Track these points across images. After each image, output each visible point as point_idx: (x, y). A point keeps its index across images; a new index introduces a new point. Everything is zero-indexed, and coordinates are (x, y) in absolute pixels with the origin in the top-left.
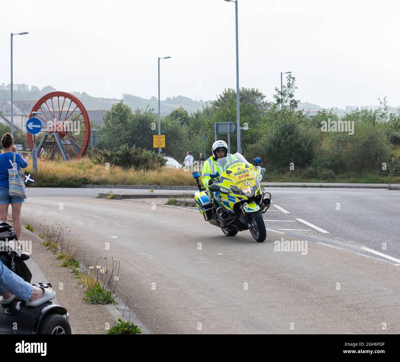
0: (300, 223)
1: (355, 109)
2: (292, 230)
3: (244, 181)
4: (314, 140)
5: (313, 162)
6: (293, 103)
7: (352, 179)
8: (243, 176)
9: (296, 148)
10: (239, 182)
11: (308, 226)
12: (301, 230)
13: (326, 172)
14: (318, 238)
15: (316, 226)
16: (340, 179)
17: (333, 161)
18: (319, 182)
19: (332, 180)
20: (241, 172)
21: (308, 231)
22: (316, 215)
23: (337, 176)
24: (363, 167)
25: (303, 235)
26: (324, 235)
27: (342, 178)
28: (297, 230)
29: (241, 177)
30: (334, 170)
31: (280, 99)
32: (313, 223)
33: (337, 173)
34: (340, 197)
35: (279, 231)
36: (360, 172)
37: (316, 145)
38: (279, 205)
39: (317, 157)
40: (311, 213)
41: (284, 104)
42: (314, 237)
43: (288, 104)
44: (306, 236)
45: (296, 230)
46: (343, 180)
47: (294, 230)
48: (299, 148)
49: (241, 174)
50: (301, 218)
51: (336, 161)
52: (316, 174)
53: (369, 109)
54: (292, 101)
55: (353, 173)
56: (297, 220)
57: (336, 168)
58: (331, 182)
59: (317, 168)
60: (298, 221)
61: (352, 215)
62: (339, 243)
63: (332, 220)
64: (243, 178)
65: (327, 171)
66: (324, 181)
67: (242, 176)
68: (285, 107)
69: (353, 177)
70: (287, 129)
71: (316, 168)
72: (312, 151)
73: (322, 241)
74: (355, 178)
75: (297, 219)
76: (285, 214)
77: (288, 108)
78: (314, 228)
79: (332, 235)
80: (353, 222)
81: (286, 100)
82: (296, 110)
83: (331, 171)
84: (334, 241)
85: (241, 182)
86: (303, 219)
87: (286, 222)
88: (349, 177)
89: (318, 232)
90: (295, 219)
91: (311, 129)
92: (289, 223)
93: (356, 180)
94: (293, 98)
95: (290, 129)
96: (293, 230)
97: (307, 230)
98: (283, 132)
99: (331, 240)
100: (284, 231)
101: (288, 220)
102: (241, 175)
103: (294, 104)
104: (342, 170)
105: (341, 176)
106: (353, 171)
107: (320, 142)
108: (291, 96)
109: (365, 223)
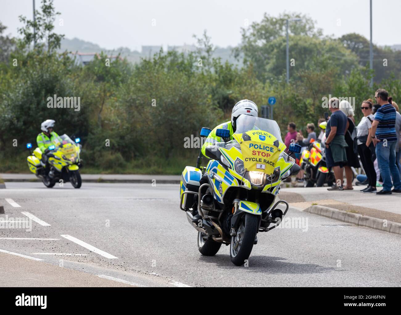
0: (68, 243)
1: (158, 51)
2: (55, 254)
3: (258, 160)
4: (91, 103)
5: (89, 140)
6: (53, 39)
7: (153, 168)
8: (260, 154)
9: (60, 116)
10: (250, 160)
11: (81, 247)
12: (70, 254)
13: (110, 156)
14: (98, 267)
15: (96, 246)
16: (134, 167)
17: (122, 137)
18: (97, 173)
19: (118, 169)
20: (260, 145)
21: (83, 255)
22: (94, 229)
23: (129, 164)
24: (172, 148)
25: (74, 262)
26: (110, 263)
27: (137, 166)
28: (64, 254)
29: (257, 153)
30: (124, 153)
31: (30, 35)
32: (90, 242)
33: (128, 159)
34: (135, 198)
35: (33, 256)
36: (167, 157)
37: (93, 111)
38: (32, 213)
39: (95, 131)
40: (87, 225)
41: (38, 41)
42: (93, 266)
43: (45, 40)
44: (78, 265)
45: (61, 254)
46: (138, 169)
47: (59, 254)
48: (65, 116)
49: (260, 148)
50: (69, 234)
51: (128, 137)
52: (93, 159)
53: (180, 51)
54: (50, 37)
55: (154, 159)
56: (63, 238)
57: (126, 150)
58: (118, 173)
59: (95, 150)
60: (64, 240)
61: (155, 228)
62: (135, 276)
63: (122, 237)
64: (259, 155)
65: (112, 154)
66: (107, 172)
67: (259, 152)
68: (39, 47)
69: (154, 165)
70: (44, 84)
71: (93, 149)
72: (87, 121)
73: (106, 273)
74: (159, 167)
75: (63, 236)
76: (42, 227)
77: (46, 49)
78: (93, 251)
79: (123, 263)
80: (157, 240)
81: (40, 34)
82: (59, 51)
83: (119, 155)
84: (126, 273)
85: (254, 160)
86: (74, 236)
87: (44, 241)
88: (149, 165)
89: (99, 258)
90: (59, 236)
91: (84, 85)
92: (49, 242)
93: (160, 170)
94: (53, 31)
95: (50, 85)
96: (57, 254)
97: (80, 255)
98: (38, 89)
99: (121, 271)
100: (41, 257)
101: (49, 237)
102: (258, 150)
103: (56, 41)
104: (137, 154)
105: (134, 162)
106: (156, 154)
107: (100, 107)
108: (49, 27)
109: (177, 242)
